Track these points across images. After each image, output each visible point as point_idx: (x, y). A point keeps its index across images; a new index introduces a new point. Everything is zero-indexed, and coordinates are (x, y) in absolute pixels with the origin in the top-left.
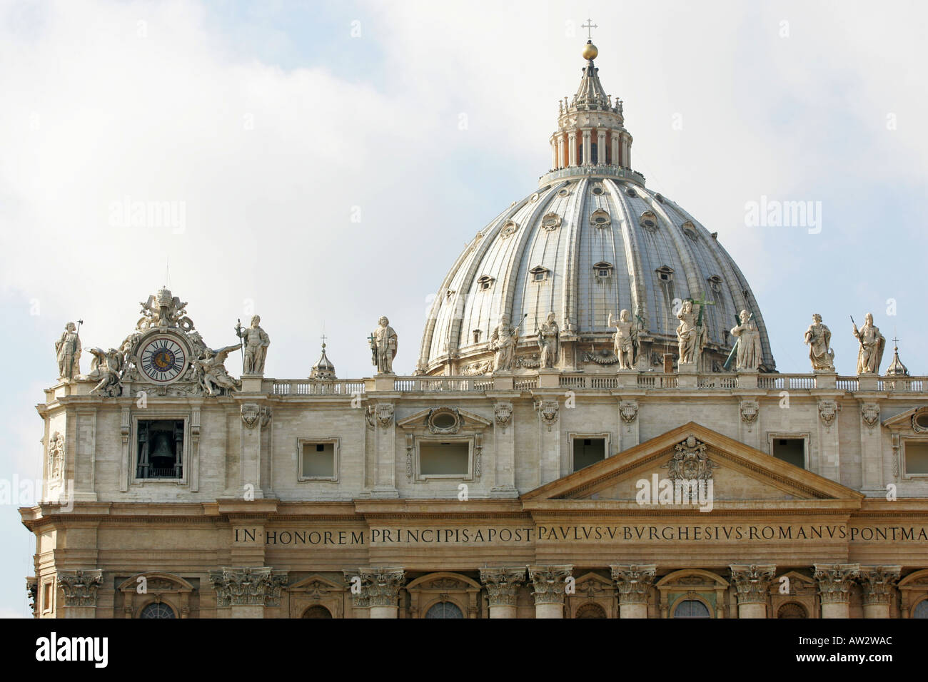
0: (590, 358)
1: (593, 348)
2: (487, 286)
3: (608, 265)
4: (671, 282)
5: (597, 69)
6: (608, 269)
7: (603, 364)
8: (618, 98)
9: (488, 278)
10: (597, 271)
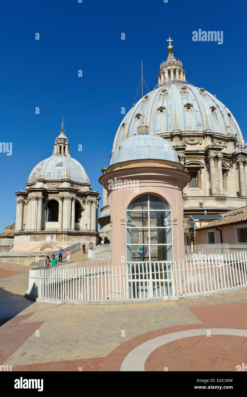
0: (185, 142)
2: (139, 118)
6: (190, 106)
9: (139, 114)
10: (186, 107)
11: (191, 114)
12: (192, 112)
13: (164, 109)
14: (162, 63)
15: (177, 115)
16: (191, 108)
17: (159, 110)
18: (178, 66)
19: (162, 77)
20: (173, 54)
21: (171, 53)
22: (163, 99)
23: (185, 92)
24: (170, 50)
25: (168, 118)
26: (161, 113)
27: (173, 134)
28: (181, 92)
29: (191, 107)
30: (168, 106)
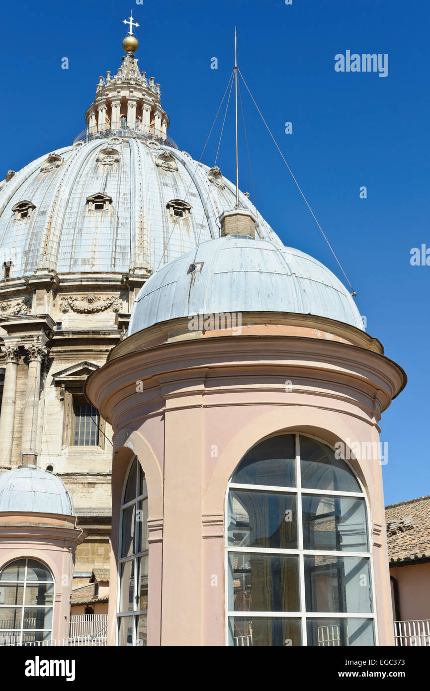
2: (24, 215)
3: (183, 205)
6: (184, 210)
9: (28, 204)
10: (171, 208)
11: (185, 232)
12: (188, 226)
13: (107, 203)
14: (106, 77)
15: (145, 226)
16: (186, 214)
17: (91, 203)
18: (150, 95)
19: (103, 115)
20: (136, 60)
21: (132, 57)
22: (105, 175)
23: (169, 168)
24: (130, 48)
25: (119, 231)
26: (99, 213)
27: (130, 279)
28: (158, 166)
29: (187, 211)
30: (121, 195)
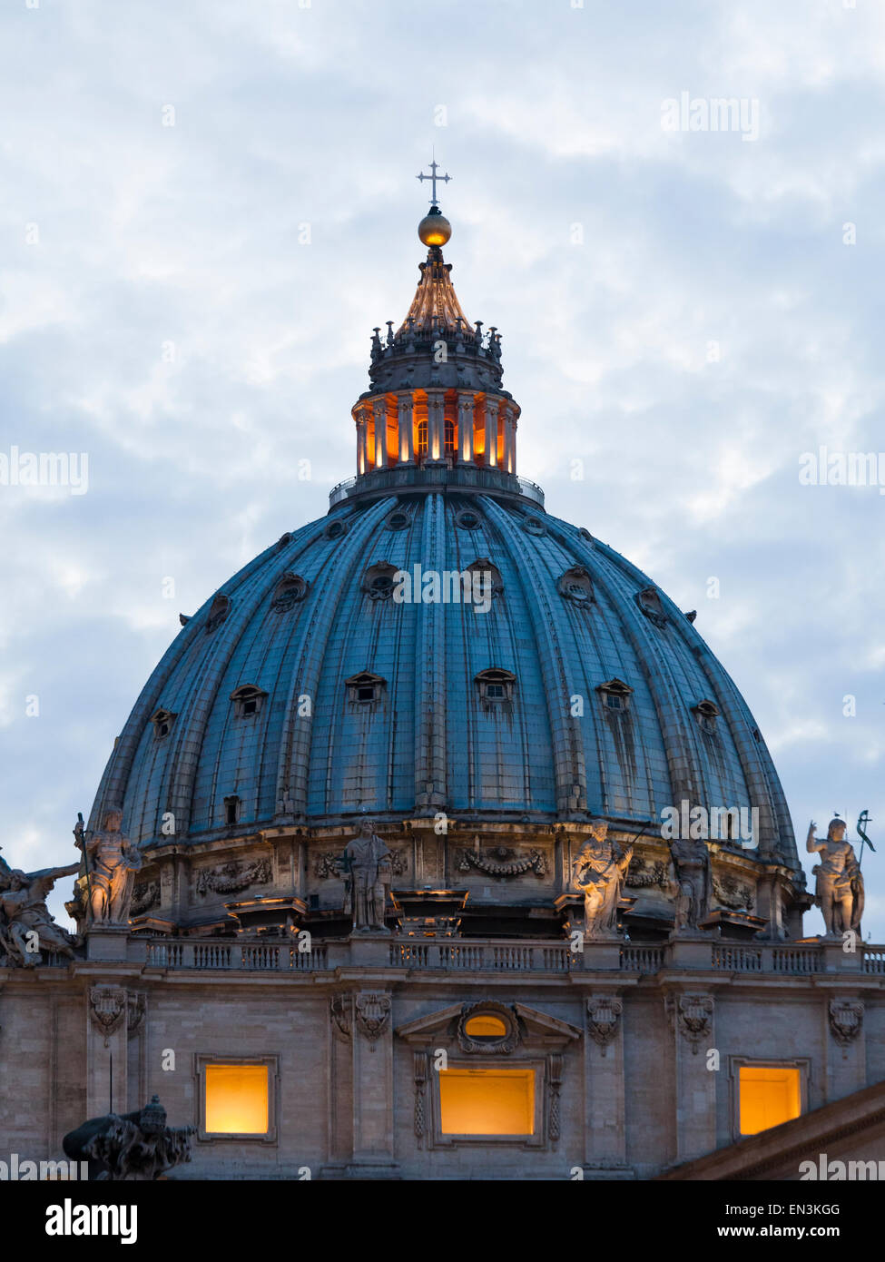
0: (471, 863)
1: (477, 842)
2: (250, 708)
3: (502, 675)
4: (626, 712)
5: (449, 267)
6: (504, 683)
7: (497, 876)
8: (494, 329)
9: (254, 690)
10: (482, 686)
11: (504, 726)
12: (510, 713)
13: (378, 686)
16: (508, 692)
17: (352, 689)
25: (397, 739)
26: (365, 707)
29: (509, 687)
